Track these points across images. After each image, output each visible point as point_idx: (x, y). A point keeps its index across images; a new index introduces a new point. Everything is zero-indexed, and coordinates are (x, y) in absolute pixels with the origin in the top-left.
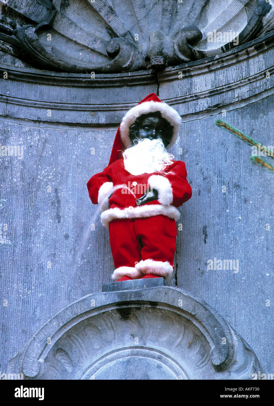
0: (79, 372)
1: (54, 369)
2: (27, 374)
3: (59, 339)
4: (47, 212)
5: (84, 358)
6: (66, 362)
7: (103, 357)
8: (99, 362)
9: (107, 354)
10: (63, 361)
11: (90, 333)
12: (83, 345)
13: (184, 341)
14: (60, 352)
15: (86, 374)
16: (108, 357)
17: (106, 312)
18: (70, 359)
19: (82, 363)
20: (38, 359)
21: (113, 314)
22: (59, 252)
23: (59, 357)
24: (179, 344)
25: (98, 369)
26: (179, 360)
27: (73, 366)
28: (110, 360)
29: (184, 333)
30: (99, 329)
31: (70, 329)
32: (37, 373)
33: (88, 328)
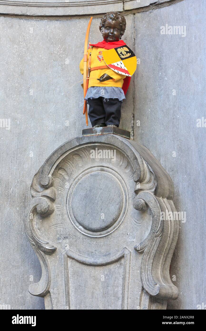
0: (72, 179)
1: (58, 179)
2: (43, 183)
3: (59, 163)
4: (60, 74)
5: (74, 172)
6: (65, 174)
7: (84, 171)
8: (82, 174)
9: (86, 170)
10: (63, 174)
11: (76, 158)
12: (73, 165)
13: (124, 164)
14: (60, 169)
15: (75, 181)
16: (86, 171)
17: (83, 147)
18: (67, 173)
19: (74, 174)
20: (48, 175)
21: (87, 148)
22: (69, 99)
23: (60, 172)
24: (121, 166)
25: (81, 178)
26: (122, 174)
27: (69, 176)
28: (88, 173)
29: (123, 159)
30: (80, 156)
31: (65, 157)
32: (48, 183)
33: (75, 156)
